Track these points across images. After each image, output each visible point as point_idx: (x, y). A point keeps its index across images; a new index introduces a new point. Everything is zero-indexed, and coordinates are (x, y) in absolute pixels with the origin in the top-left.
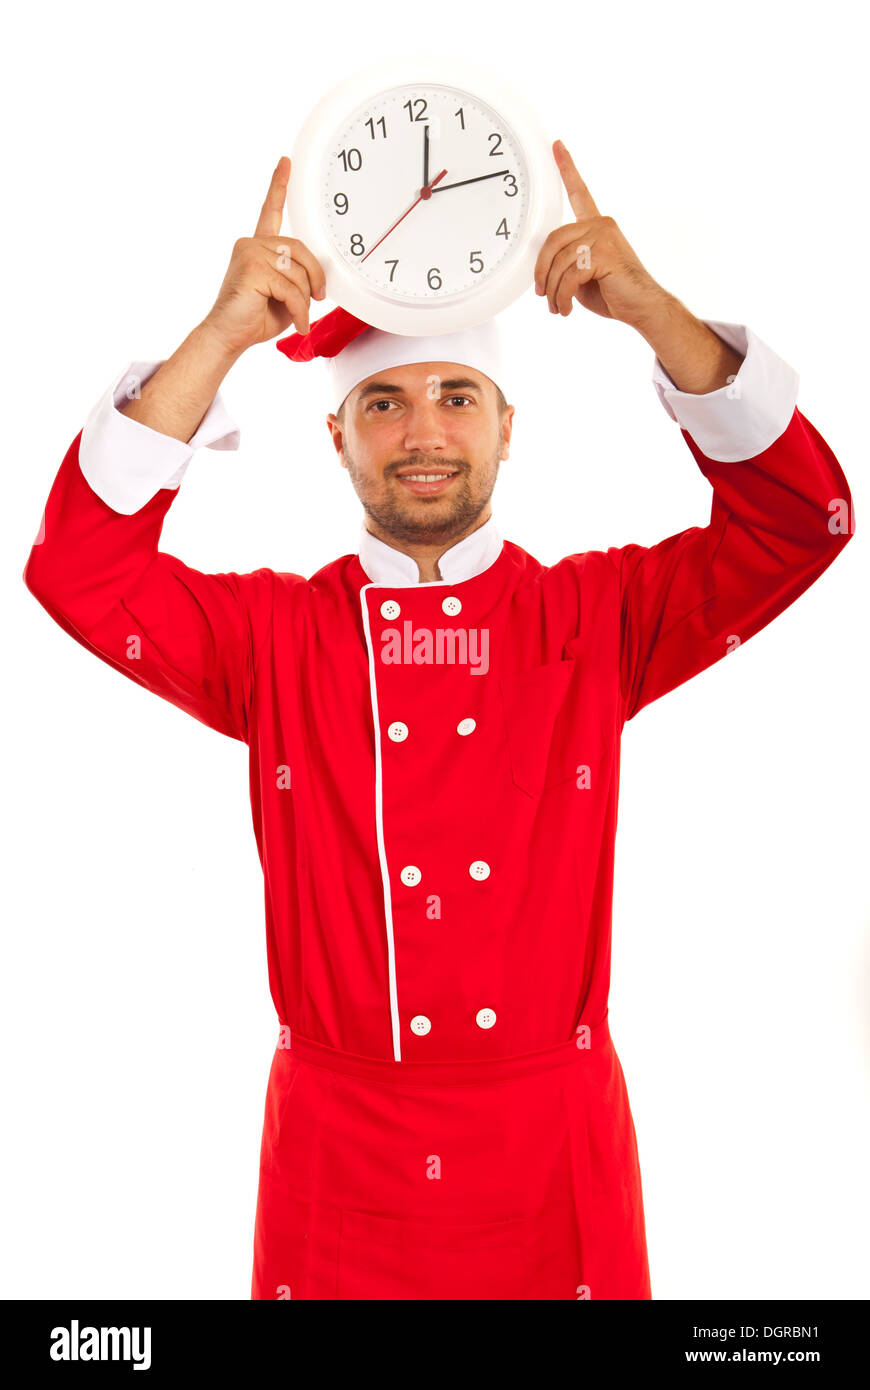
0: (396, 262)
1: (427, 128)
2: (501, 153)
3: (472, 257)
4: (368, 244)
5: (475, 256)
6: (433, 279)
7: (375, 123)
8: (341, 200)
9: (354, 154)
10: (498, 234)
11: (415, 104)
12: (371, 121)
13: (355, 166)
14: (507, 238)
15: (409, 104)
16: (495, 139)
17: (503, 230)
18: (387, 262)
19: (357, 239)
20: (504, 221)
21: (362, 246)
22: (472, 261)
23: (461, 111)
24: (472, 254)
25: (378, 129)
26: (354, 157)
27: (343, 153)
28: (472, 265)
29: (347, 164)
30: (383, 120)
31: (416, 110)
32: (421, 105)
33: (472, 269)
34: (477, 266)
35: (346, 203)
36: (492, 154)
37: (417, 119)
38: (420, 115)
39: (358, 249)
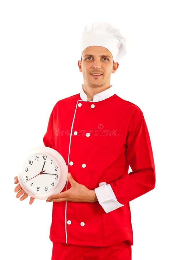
0: (33, 183)
1: (45, 162)
2: (57, 171)
3: (46, 187)
4: (29, 178)
6: (38, 189)
8: (27, 169)
12: (36, 157)
13: (31, 164)
15: (44, 156)
16: (56, 168)
17: (53, 185)
18: (31, 183)
19: (27, 177)
20: (53, 183)
23: (52, 161)
25: (37, 158)
26: (31, 162)
29: (30, 163)
32: (46, 157)
34: (46, 189)
36: (55, 170)
37: (44, 159)
39: (27, 179)
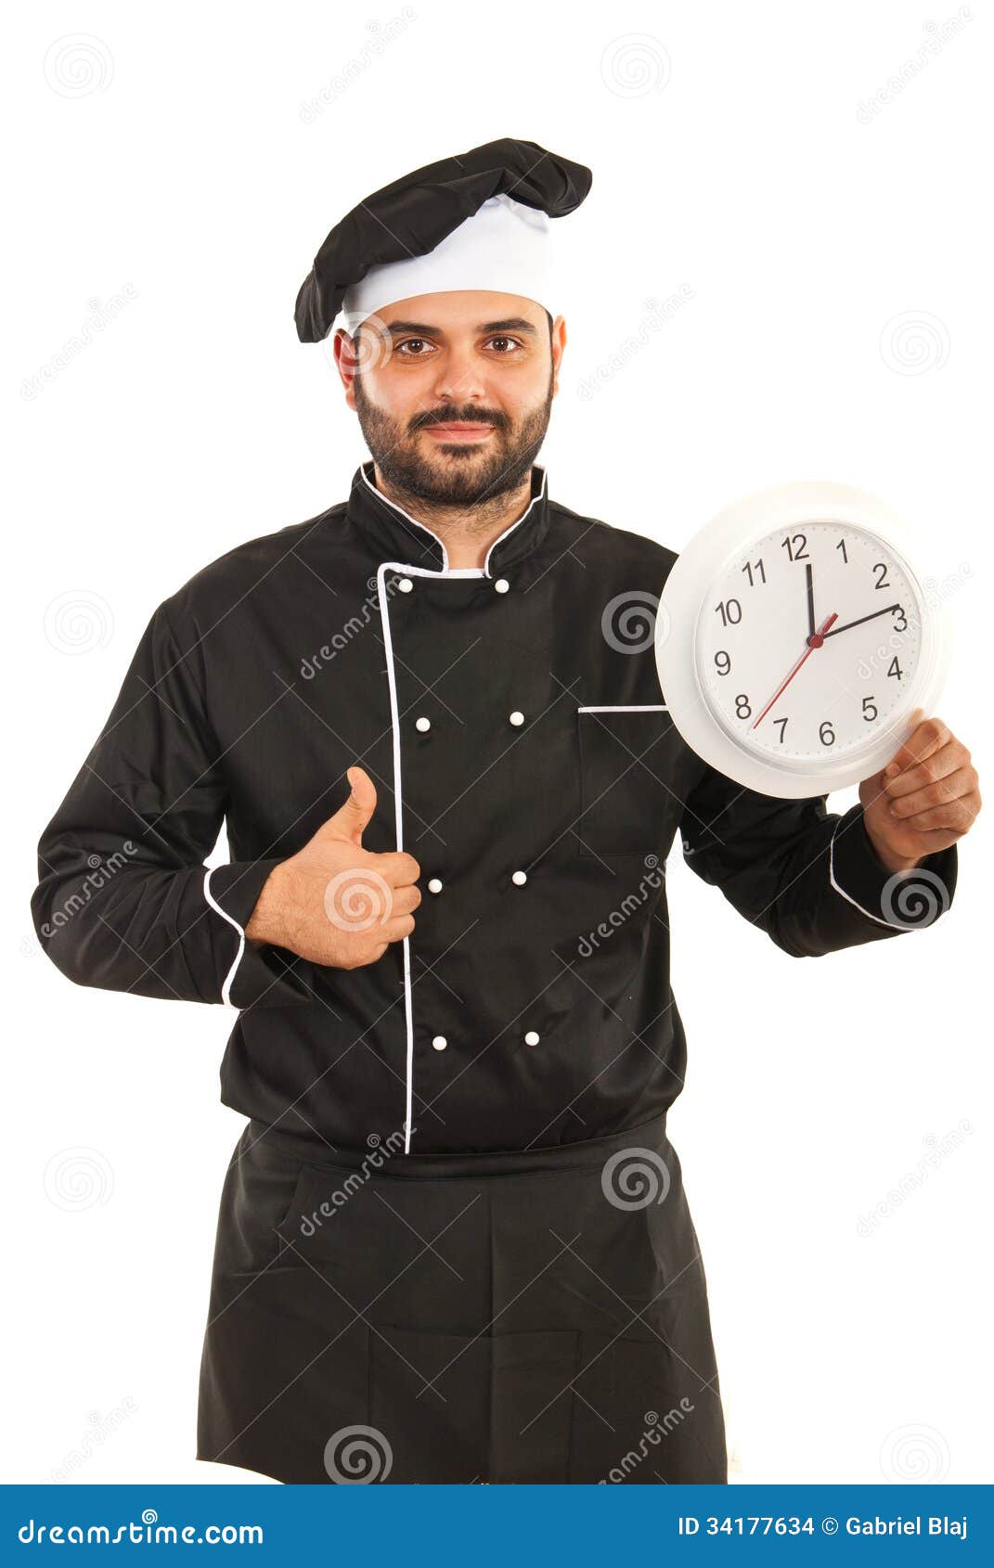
0: (786, 720)
1: (809, 567)
2: (888, 585)
3: (864, 704)
4: (757, 706)
5: (868, 703)
6: (826, 734)
7: (752, 567)
8: (722, 659)
9: (733, 605)
10: (890, 675)
11: (794, 542)
12: (748, 566)
13: (735, 618)
14: (899, 679)
15: (787, 541)
16: (880, 569)
17: (895, 670)
18: (775, 722)
19: (742, 701)
20: (896, 660)
21: (749, 707)
22: (864, 710)
23: (842, 544)
24: (865, 700)
25: (756, 573)
26: (733, 609)
27: (721, 606)
28: (865, 713)
29: (726, 618)
30: (760, 563)
31: (795, 548)
32: (800, 541)
33: (865, 718)
34: (870, 713)
35: (728, 661)
36: (878, 587)
37: (797, 558)
38: (798, 554)
39: (744, 712)
